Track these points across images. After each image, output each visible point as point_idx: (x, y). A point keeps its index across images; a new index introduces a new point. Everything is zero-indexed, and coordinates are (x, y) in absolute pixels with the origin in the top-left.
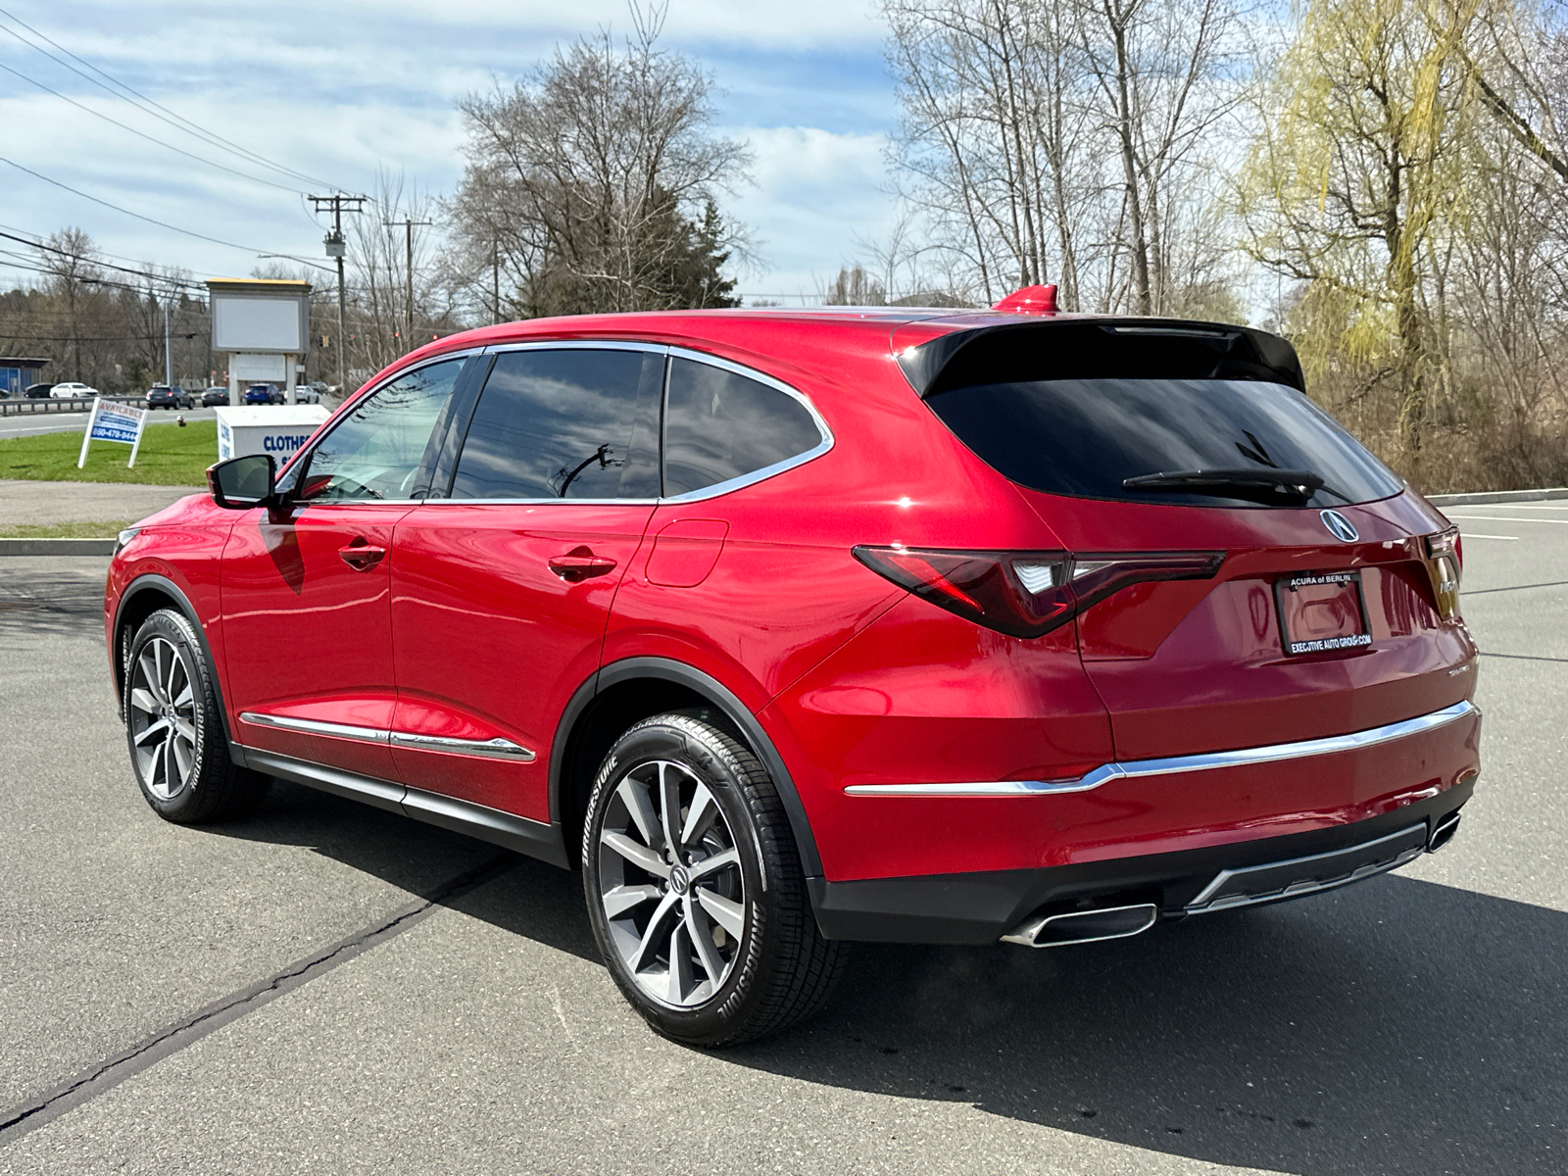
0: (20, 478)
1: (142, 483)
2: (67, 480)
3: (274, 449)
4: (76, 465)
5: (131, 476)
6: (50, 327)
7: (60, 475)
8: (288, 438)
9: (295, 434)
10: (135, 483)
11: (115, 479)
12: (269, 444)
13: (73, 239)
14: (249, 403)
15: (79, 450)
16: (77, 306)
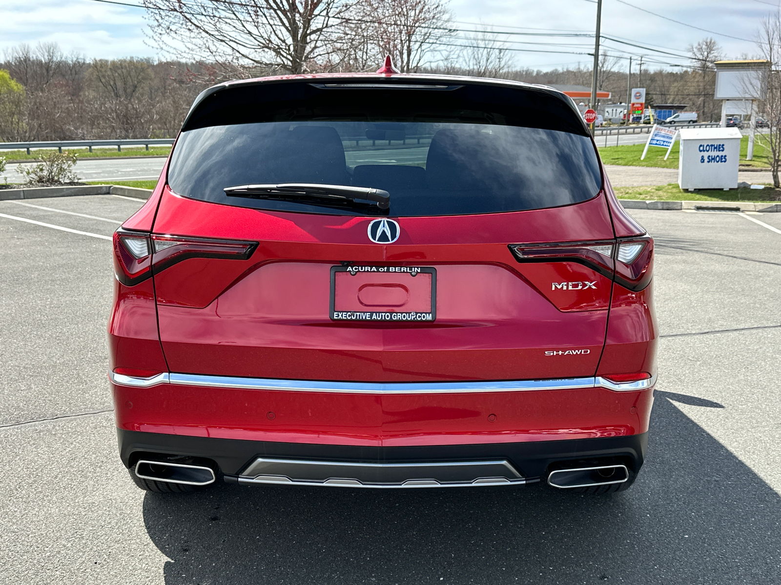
0: (613, 164)
1: (667, 168)
2: (633, 165)
3: (704, 151)
4: (640, 158)
5: (664, 164)
6: (692, 89)
7: (630, 163)
8: (712, 145)
9: (716, 143)
10: (664, 167)
11: (655, 165)
12: (701, 148)
13: (708, 44)
14: (727, 127)
15: (643, 151)
16: (706, 78)
